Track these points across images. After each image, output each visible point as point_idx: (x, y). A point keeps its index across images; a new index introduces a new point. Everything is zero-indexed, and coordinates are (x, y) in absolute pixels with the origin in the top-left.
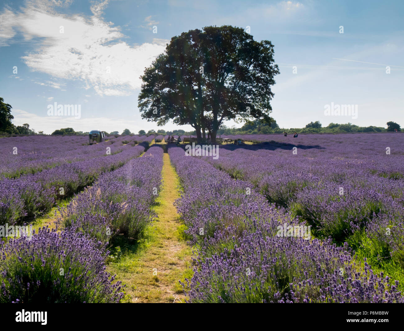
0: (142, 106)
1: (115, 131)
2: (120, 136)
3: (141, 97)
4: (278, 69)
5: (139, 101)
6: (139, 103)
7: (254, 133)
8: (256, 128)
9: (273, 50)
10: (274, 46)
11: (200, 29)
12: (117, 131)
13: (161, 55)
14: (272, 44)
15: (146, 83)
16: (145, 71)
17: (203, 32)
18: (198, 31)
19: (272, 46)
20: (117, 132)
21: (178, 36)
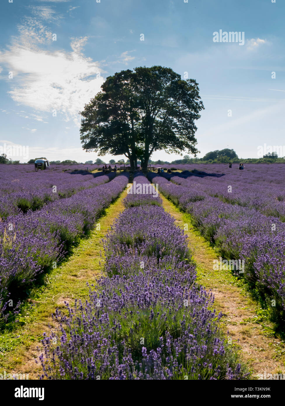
0: (83, 138)
1: (89, 160)
2: (93, 164)
3: (82, 131)
4: (202, 105)
5: (81, 134)
6: (81, 136)
7: (214, 163)
8: (216, 158)
9: (198, 88)
10: (198, 84)
11: (131, 69)
12: (91, 160)
13: (99, 93)
14: (197, 82)
15: (85, 118)
16: (85, 107)
17: (134, 72)
18: (129, 71)
19: (197, 84)
20: (91, 162)
21: (112, 76)
